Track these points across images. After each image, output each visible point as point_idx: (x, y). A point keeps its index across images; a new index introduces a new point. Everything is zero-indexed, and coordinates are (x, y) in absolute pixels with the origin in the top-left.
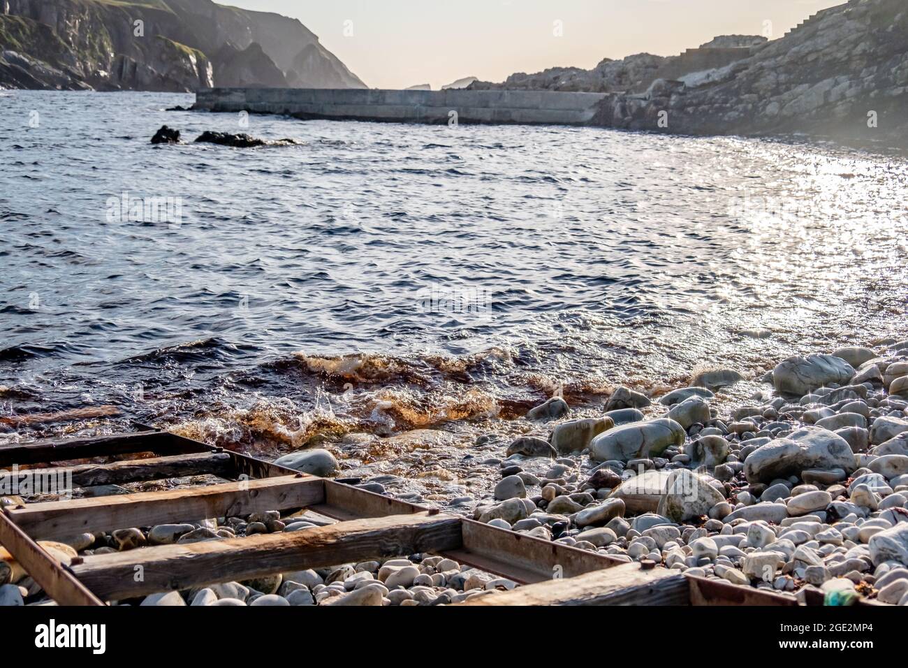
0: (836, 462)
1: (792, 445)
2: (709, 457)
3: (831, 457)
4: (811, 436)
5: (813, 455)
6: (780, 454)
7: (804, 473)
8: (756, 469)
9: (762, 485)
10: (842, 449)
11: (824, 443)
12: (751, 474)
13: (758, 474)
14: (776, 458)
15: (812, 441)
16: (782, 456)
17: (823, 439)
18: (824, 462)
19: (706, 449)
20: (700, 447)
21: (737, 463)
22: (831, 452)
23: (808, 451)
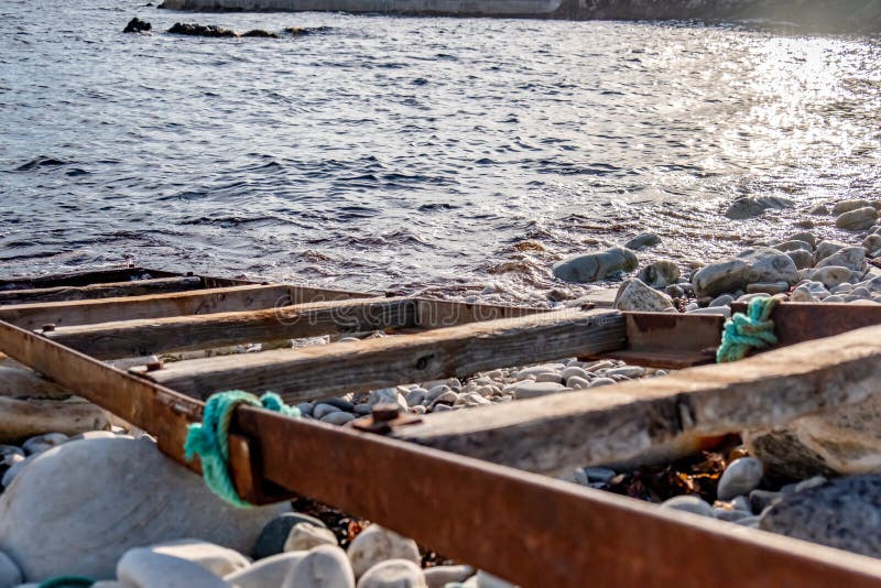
0: (780, 276)
1: (738, 262)
2: (661, 279)
3: (775, 272)
4: (757, 254)
5: (759, 270)
6: (727, 269)
7: (750, 286)
8: (704, 284)
9: (709, 298)
10: (786, 263)
11: (769, 259)
12: (699, 289)
13: (706, 289)
14: (723, 273)
15: (758, 258)
16: (729, 271)
17: (769, 256)
18: (769, 277)
19: (658, 272)
20: (652, 271)
21: (687, 284)
22: (775, 267)
23: (753, 267)
